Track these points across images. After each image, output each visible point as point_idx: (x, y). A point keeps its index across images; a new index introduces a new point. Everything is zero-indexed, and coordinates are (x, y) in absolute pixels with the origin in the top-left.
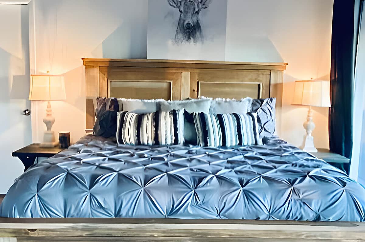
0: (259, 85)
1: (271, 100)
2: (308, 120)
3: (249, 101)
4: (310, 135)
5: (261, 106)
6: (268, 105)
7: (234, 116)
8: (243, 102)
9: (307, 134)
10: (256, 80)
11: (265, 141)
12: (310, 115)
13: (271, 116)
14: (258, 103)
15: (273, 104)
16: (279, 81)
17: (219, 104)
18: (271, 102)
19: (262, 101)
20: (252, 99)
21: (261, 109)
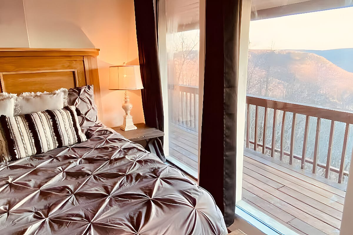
0: (74, 72)
1: (89, 88)
2: (126, 102)
3: (64, 92)
4: (129, 114)
5: (79, 96)
6: (86, 93)
7: (47, 114)
8: (58, 94)
9: (127, 114)
10: (69, 67)
11: (88, 135)
12: (127, 97)
13: (91, 105)
14: (75, 92)
15: (91, 92)
16: (93, 67)
17: (27, 100)
18: (89, 90)
19: (80, 90)
20: (67, 90)
21: (79, 99)
